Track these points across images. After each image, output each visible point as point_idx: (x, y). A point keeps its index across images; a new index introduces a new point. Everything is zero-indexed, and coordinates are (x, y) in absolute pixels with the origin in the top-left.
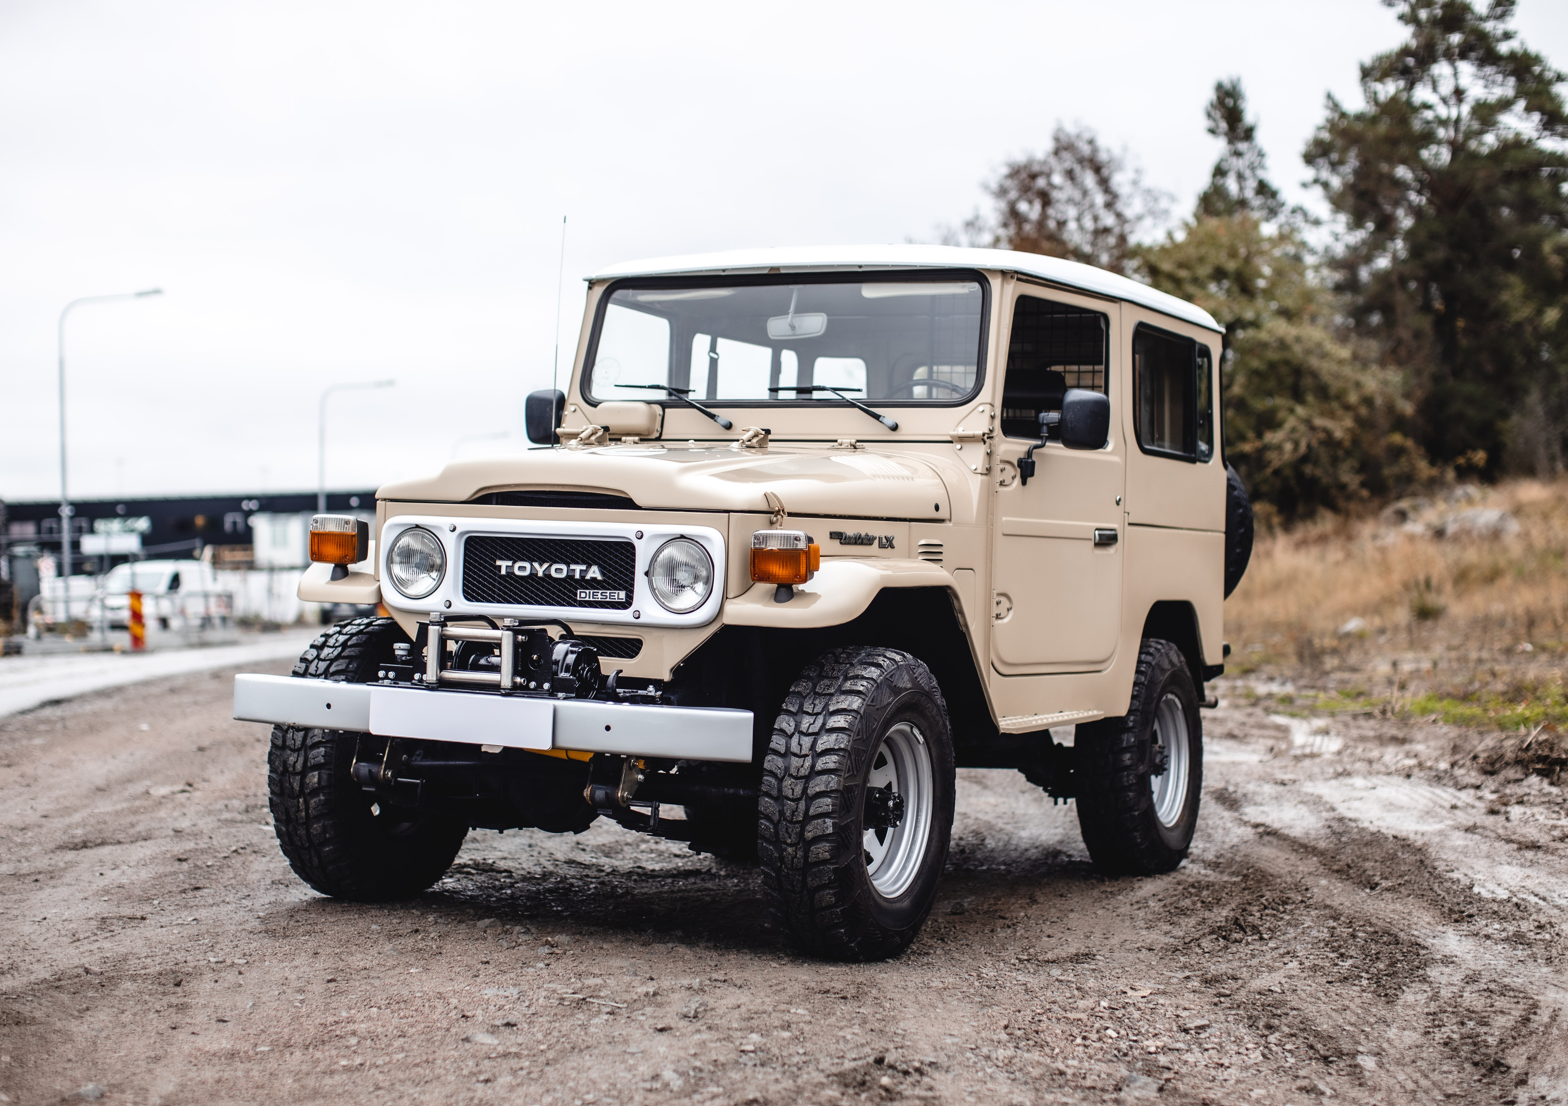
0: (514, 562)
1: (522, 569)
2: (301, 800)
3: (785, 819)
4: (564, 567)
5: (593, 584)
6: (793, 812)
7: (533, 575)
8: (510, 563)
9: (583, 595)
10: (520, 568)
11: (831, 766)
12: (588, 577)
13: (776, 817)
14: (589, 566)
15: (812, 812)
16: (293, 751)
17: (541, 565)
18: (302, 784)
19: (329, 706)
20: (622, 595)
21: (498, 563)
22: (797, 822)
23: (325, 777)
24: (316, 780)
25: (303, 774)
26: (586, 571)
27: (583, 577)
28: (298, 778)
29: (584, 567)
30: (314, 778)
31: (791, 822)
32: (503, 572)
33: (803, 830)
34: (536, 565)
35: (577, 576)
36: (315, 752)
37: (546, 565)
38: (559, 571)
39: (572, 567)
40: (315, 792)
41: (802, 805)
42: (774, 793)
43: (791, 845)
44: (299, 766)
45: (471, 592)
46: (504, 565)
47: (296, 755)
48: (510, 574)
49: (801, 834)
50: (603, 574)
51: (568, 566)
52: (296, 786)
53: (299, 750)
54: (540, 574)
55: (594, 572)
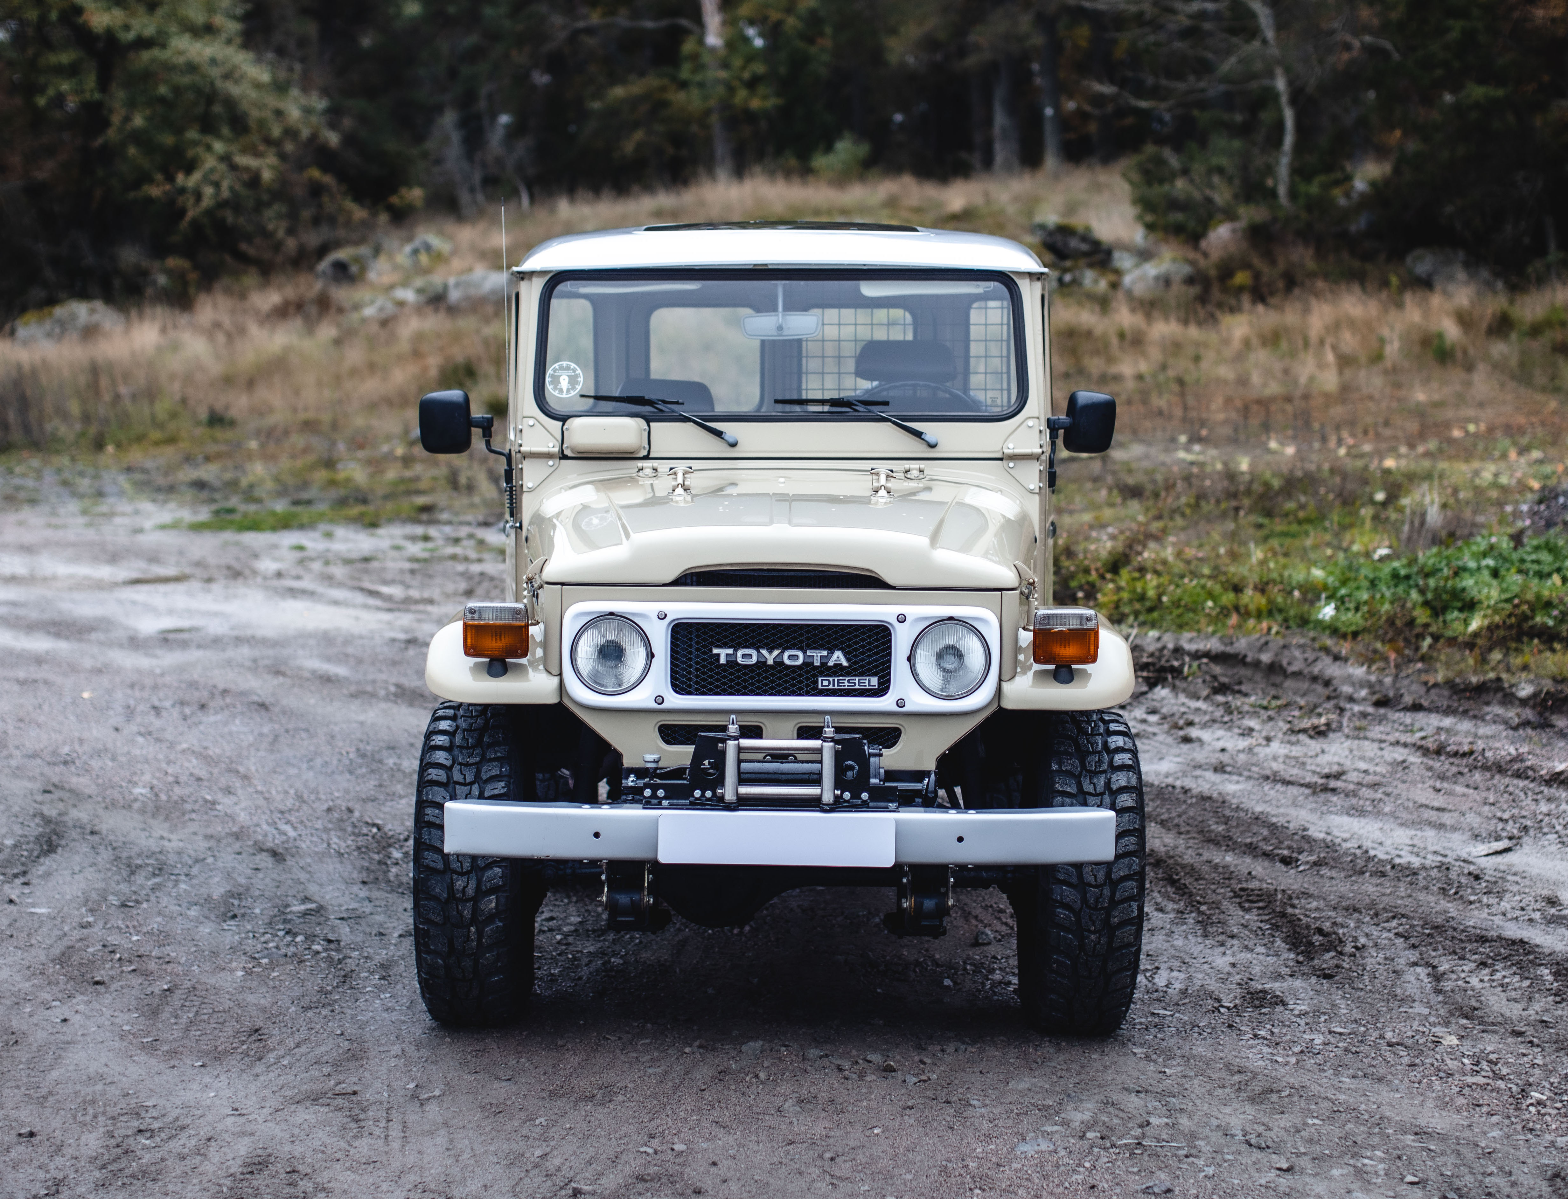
0: (736, 651)
1: (747, 656)
2: (473, 929)
3: (1088, 907)
4: (800, 654)
5: (838, 670)
6: (1097, 901)
7: (761, 664)
8: (731, 651)
9: (824, 682)
10: (744, 656)
11: (1131, 848)
12: (831, 663)
13: (1078, 905)
14: (831, 652)
15: (1118, 896)
16: (462, 874)
17: (770, 653)
18: (475, 910)
19: (597, 835)
20: (874, 681)
21: (716, 651)
22: (1102, 908)
23: (503, 900)
24: (493, 905)
25: (476, 899)
26: (828, 657)
27: (824, 664)
28: (470, 905)
29: (825, 653)
30: (491, 903)
31: (1096, 909)
32: (723, 660)
33: (1109, 916)
34: (764, 652)
35: (817, 663)
36: (489, 873)
37: (776, 652)
38: (794, 657)
39: (809, 653)
40: (491, 918)
41: (1107, 891)
42: (1074, 880)
43: (1094, 932)
44: (471, 891)
45: (680, 685)
46: (723, 653)
47: (465, 879)
48: (732, 663)
49: (1106, 922)
50: (848, 660)
51: (805, 653)
52: (467, 913)
53: (468, 873)
54: (770, 662)
55: (838, 657)
